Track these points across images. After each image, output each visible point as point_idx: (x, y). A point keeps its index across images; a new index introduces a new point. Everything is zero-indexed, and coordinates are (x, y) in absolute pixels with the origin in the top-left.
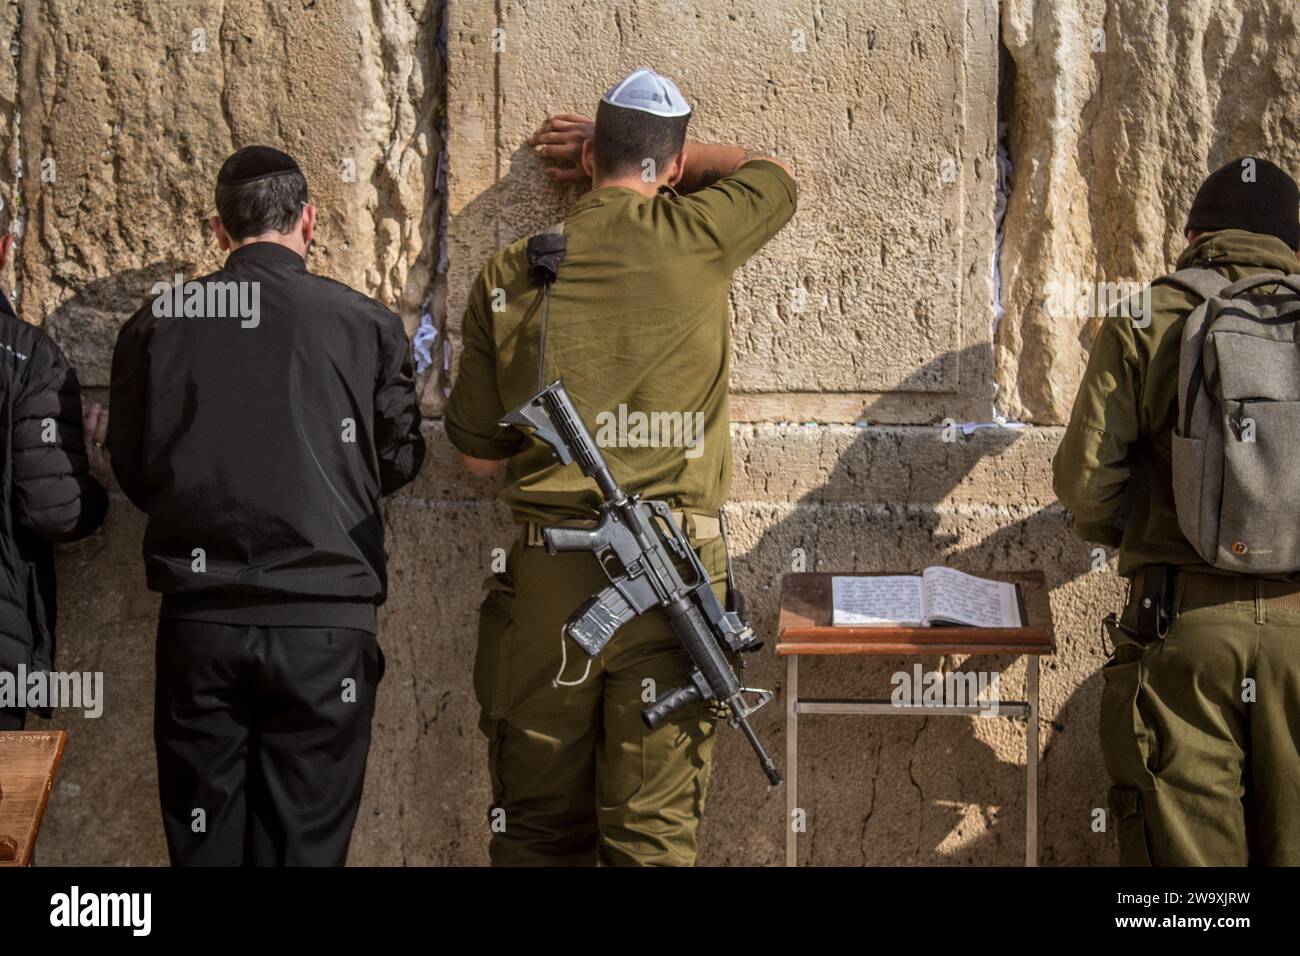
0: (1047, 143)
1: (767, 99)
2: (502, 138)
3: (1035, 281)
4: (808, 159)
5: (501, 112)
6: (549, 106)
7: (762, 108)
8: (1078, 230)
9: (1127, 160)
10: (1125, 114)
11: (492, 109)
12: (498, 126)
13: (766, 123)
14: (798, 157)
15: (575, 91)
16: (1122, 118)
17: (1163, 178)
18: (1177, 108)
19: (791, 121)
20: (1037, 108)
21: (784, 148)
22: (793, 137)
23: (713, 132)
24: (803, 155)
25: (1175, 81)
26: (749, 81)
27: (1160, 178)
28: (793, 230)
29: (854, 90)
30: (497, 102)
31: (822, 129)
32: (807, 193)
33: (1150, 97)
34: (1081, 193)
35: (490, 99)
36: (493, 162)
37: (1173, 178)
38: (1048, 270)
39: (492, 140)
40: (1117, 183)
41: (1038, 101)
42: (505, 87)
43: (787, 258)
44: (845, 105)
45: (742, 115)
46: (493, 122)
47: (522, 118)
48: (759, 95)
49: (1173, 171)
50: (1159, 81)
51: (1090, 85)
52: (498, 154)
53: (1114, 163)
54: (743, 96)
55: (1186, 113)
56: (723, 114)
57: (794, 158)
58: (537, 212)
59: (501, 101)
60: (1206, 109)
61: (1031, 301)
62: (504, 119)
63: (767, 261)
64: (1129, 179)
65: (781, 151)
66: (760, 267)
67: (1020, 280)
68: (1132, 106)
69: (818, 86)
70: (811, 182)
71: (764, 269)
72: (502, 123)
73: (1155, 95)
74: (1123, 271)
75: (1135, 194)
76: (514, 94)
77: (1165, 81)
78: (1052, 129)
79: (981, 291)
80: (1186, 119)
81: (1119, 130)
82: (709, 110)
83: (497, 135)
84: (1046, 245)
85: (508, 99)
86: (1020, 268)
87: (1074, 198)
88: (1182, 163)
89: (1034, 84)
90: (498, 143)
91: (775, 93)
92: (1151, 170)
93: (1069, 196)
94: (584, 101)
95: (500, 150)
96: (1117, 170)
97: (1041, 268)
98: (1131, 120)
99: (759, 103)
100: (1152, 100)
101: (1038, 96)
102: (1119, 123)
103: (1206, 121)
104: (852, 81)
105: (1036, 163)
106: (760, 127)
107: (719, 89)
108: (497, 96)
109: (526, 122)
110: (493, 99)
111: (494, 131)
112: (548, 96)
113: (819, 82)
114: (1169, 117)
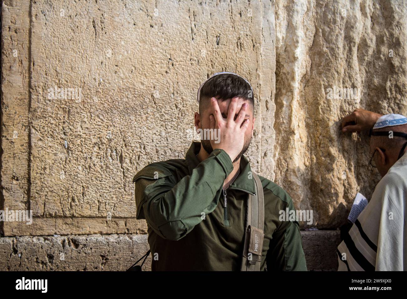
0: (290, 94)
1: (169, 68)
2: (32, 84)
3: (288, 160)
4: (189, 98)
5: (32, 70)
6: (58, 68)
7: (166, 72)
8: (302, 135)
9: (324, 103)
10: (323, 80)
11: (27, 68)
12: (30, 78)
13: (169, 80)
14: (184, 97)
15: (72, 60)
16: (322, 83)
17: (341, 111)
18: (347, 79)
19: (181, 80)
20: (284, 77)
21: (177, 93)
22: (182, 88)
23: (142, 84)
24: (186, 96)
25: (346, 66)
26: (160, 58)
27: (339, 112)
28: (182, 134)
29: (210, 65)
30: (30, 65)
31: (196, 84)
32: (188, 116)
33: (336, 73)
34: (302, 117)
35: (26, 63)
36: (27, 97)
37: (345, 111)
38: (294, 154)
39: (26, 84)
40: (320, 113)
41: (285, 74)
42: (35, 57)
43: (179, 149)
44: (206, 73)
45: (157, 75)
46: (27, 75)
47: (44, 73)
48: (165, 66)
49: (345, 108)
50: (339, 66)
51: (306, 67)
52: (30, 93)
53: (318, 104)
54: (157, 66)
55: (351, 81)
56: (147, 75)
57: (182, 98)
58: (52, 124)
59: (32, 64)
60: (359, 80)
61: (287, 170)
62: (33, 74)
63: (169, 150)
64: (325, 111)
65: (176, 94)
66: (166, 153)
67: (279, 159)
68: (327, 77)
69: (193, 62)
70: (190, 110)
71: (168, 154)
72: (32, 76)
73: (337, 72)
74: (325, 155)
75: (329, 119)
76: (39, 61)
77: (342, 65)
78: (293, 87)
79: (270, 165)
80: (351, 84)
81: (321, 88)
82: (140, 72)
83: (30, 82)
84: (292, 142)
85: (36, 63)
86: (279, 154)
87: (299, 120)
88: (349, 105)
89: (283, 66)
90: (30, 86)
91: (173, 65)
92: (335, 107)
93: (297, 119)
94: (77, 65)
95: (31, 90)
96: (320, 107)
97: (291, 153)
98: (326, 84)
99: (165, 70)
100: (336, 75)
101: (284, 71)
102: (320, 85)
103: (359, 85)
104: (209, 60)
105: (285, 102)
106: (165, 82)
107: (145, 62)
108: (30, 61)
109: (45, 76)
110: (27, 63)
111: (28, 80)
112: (57, 62)
113: (194, 60)
114: (343, 83)
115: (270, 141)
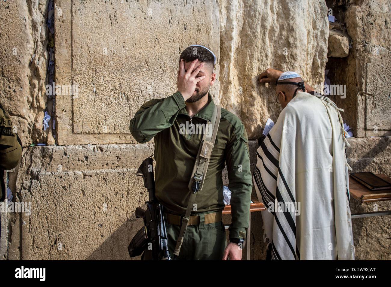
0: (228, 60)
1: (156, 44)
2: (74, 54)
3: (227, 99)
4: (168, 62)
5: (73, 45)
6: (89, 44)
7: (154, 46)
8: (236, 84)
9: (249, 65)
10: (248, 52)
11: (70, 45)
12: (72, 50)
13: (156, 51)
14: (165, 62)
15: (97, 39)
16: (248, 53)
17: (259, 70)
18: (262, 51)
19: (163, 51)
20: (225, 49)
21: (161, 59)
22: (164, 56)
23: (140, 54)
24: (166, 61)
25: (262, 43)
26: (150, 38)
27: (258, 70)
28: (164, 84)
29: (181, 42)
30: (72, 42)
31: (172, 53)
32: (168, 73)
33: (256, 47)
34: (236, 74)
35: (69, 41)
36: (70, 62)
37: (261, 70)
38: (231, 96)
39: (70, 54)
40: (246, 71)
41: (225, 48)
42: (75, 37)
43: (162, 93)
44: (178, 47)
45: (148, 48)
46: (70, 49)
47: (80, 47)
48: (153, 42)
49: (261, 68)
50: (258, 43)
51: (238, 43)
52: (72, 59)
53: (246, 66)
54: (149, 43)
55: (265, 52)
56: (143, 48)
57: (164, 62)
58: (86, 78)
59: (73, 42)
60: (270, 51)
61: (227, 105)
62: (74, 48)
63: (156, 94)
64: (250, 70)
65: (160, 60)
66: (154, 95)
67: (222, 98)
68: (250, 50)
69: (171, 40)
70: (169, 69)
71: (156, 96)
72: (73, 49)
73: (257, 47)
74: (249, 96)
75: (252, 74)
76: (77, 40)
77: (259, 43)
78: (230, 56)
79: (216, 102)
80: (265, 54)
81: (247, 56)
82: (139, 47)
83: (72, 53)
84: (230, 89)
85: (75, 41)
86: (222, 96)
87: (234, 75)
88: (264, 66)
89: (224, 43)
90: (72, 55)
91: (158, 42)
92: (255, 68)
93: (233, 75)
94: (100, 43)
95: (73, 58)
96: (246, 68)
97: (229, 95)
98: (250, 54)
99: (153, 45)
100: (256, 48)
101: (225, 46)
102: (247, 54)
103: (270, 55)
104: (180, 39)
105: (225, 65)
106: (154, 52)
107: (142, 40)
108: (72, 40)
109: (81, 49)
110: (70, 41)
111: (71, 51)
112: (88, 41)
113: (171, 39)
114: (260, 53)
115: (216, 88)
